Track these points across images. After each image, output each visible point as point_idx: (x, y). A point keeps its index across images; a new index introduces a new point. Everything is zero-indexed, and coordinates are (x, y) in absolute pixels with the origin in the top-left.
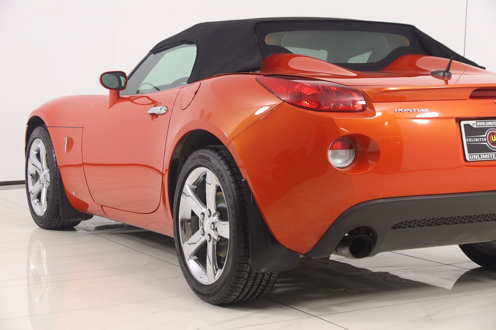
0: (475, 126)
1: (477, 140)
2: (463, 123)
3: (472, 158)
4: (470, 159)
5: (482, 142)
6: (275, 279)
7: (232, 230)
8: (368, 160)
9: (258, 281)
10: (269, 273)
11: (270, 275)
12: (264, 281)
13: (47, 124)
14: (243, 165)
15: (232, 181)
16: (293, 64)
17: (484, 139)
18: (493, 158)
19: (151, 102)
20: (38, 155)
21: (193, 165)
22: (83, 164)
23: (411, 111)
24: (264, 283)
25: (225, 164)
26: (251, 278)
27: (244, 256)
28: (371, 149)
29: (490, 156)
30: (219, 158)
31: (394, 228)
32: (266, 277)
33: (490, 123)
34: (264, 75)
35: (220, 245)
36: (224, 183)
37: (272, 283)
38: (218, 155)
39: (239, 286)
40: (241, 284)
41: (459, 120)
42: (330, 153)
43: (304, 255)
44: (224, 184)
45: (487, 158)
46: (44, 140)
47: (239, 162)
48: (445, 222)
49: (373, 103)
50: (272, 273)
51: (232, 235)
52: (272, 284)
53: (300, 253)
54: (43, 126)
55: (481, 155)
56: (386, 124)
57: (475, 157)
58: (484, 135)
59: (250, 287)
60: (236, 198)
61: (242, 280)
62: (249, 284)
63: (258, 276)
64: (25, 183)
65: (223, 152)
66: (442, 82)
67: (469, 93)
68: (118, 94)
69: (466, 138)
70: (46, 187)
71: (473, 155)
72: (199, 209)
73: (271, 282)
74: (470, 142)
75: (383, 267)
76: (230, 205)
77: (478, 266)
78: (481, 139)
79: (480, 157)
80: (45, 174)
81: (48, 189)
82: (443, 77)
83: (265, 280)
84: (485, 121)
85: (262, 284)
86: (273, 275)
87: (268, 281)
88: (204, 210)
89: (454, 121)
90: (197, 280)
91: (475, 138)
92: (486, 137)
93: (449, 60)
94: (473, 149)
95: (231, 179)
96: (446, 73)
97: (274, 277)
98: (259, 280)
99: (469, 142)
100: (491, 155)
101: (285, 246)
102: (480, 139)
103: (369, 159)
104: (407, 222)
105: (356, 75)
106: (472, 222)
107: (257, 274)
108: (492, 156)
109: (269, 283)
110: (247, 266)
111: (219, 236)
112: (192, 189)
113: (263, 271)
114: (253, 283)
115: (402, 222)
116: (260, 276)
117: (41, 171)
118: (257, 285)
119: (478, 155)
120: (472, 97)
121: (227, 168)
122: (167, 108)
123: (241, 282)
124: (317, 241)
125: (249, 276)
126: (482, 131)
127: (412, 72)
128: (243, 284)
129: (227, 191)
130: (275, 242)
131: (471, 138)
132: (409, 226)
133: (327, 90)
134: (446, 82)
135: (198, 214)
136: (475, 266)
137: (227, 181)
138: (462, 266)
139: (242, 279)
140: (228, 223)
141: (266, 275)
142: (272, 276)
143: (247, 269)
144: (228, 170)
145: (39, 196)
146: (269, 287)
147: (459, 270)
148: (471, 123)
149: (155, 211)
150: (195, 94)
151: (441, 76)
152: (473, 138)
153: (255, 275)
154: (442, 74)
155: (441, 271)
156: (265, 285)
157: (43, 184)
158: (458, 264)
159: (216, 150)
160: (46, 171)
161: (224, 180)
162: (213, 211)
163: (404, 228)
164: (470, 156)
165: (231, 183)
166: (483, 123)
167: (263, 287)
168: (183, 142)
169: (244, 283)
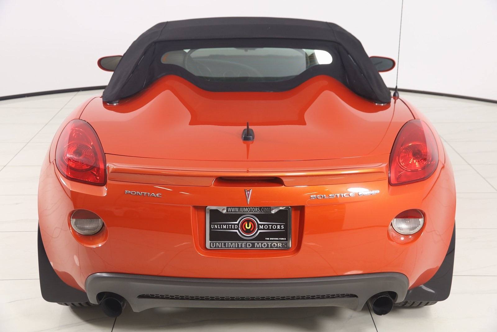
1: (224, 227)
3: (213, 246)
4: (211, 247)
5: (232, 229)
45: (234, 247)
57: (219, 244)
58: (236, 221)
74: (216, 229)
78: (230, 225)
91: (223, 224)
92: (238, 224)
99: (214, 229)
108: (241, 245)
119: (223, 244)
131: (218, 224)
152: (220, 225)
164: (212, 244)
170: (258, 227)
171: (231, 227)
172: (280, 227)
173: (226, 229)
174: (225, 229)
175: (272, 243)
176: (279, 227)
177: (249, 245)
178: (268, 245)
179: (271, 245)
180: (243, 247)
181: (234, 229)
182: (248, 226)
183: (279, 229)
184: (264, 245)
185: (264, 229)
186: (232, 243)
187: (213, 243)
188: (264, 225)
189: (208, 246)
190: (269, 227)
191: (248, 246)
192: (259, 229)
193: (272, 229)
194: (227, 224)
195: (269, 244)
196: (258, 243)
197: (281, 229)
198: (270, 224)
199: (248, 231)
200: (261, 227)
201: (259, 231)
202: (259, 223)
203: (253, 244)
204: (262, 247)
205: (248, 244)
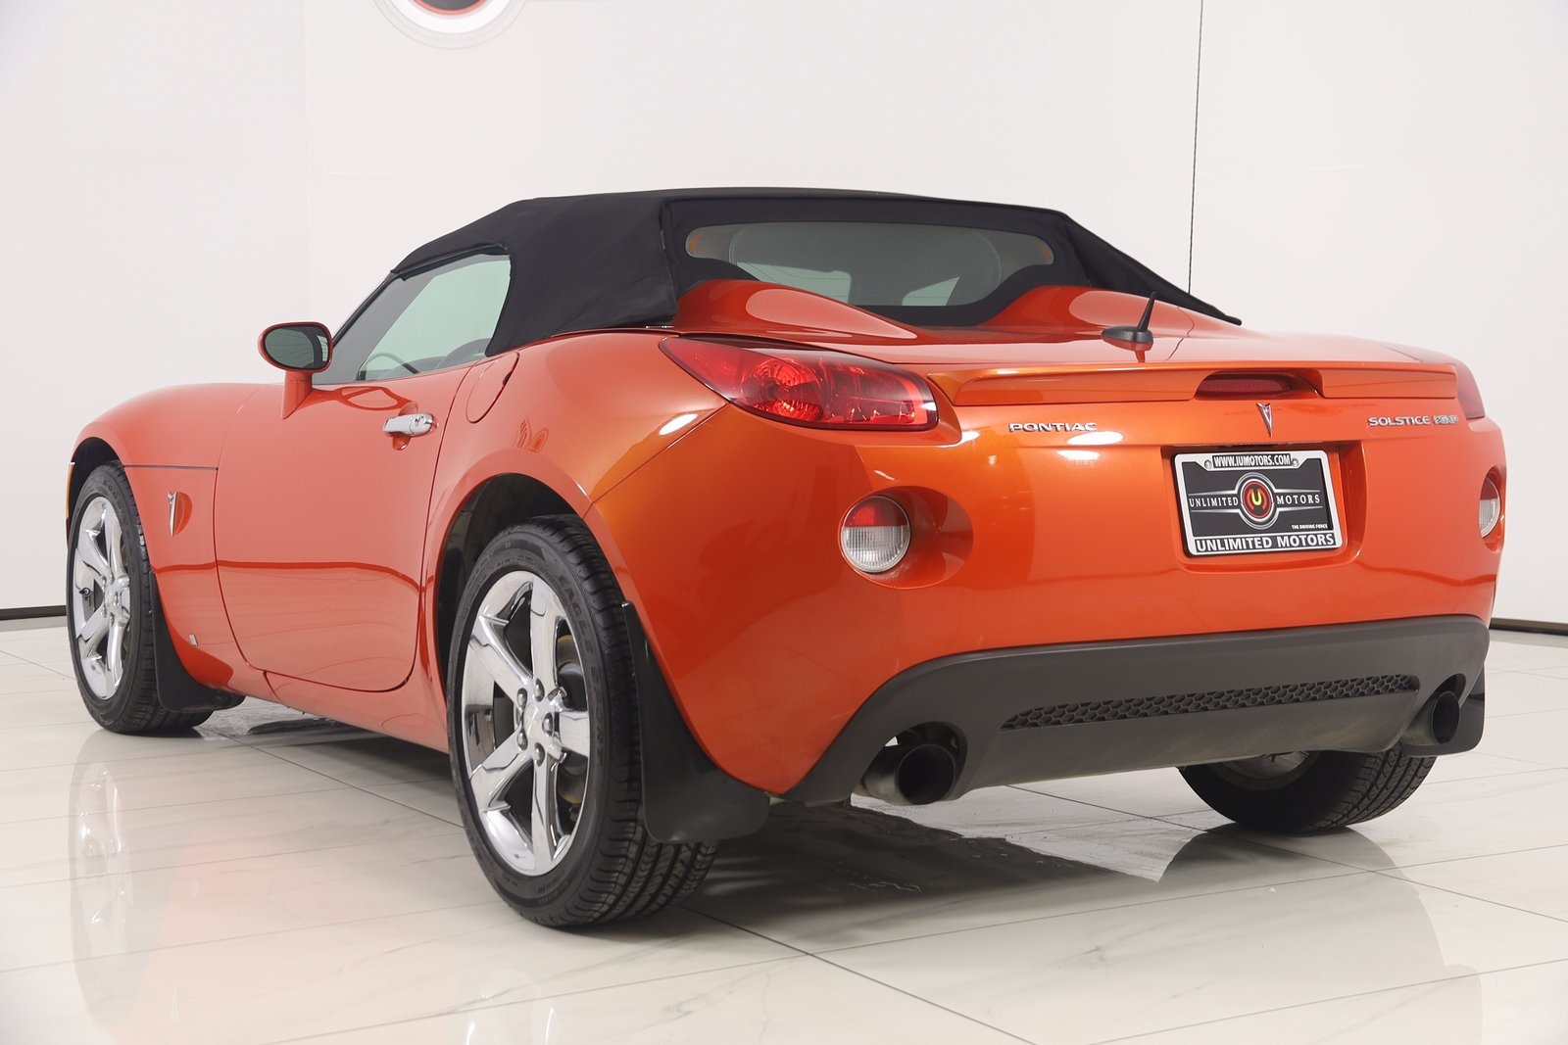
0: (1210, 468)
1: (1214, 503)
2: (1180, 459)
3: (1202, 547)
4: (1198, 551)
5: (1228, 507)
6: (709, 858)
7: (596, 733)
8: (944, 554)
9: (663, 865)
10: (692, 845)
11: (696, 850)
12: (679, 865)
13: (124, 459)
14: (624, 565)
15: (596, 607)
16: (758, 307)
17: (1232, 500)
18: (1254, 548)
19: (395, 402)
20: (101, 541)
21: (499, 564)
22: (217, 563)
23: (1050, 428)
24: (679, 869)
25: (579, 564)
26: (645, 858)
27: (625, 801)
28: (947, 526)
29: (1247, 542)
30: (564, 547)
31: (1009, 725)
32: (685, 854)
33: (1246, 461)
34: (681, 336)
35: (567, 772)
36: (576, 612)
37: (700, 870)
38: (561, 542)
39: (614, 880)
40: (620, 872)
41: (1169, 453)
42: (845, 535)
43: (780, 796)
44: (577, 614)
46: (115, 501)
47: (614, 556)
48: (1138, 711)
49: (955, 409)
50: (699, 845)
51: (597, 745)
52: (700, 873)
53: (771, 793)
54: (113, 465)
55: (1226, 541)
56: (992, 460)
57: (1212, 544)
59: (643, 879)
60: (607, 652)
61: (621, 864)
62: (641, 874)
63: (663, 852)
64: (65, 612)
65: (573, 532)
66: (1129, 356)
67: (1195, 383)
68: (308, 380)
69: (1188, 498)
70: (121, 624)
71: (1205, 540)
72: (513, 680)
73: (697, 867)
74: (1199, 508)
75: (989, 825)
76: (593, 669)
77: (1226, 821)
78: (1224, 499)
79: (1223, 545)
80: (118, 589)
81: (127, 628)
82: (1132, 344)
83: (682, 862)
84: (1235, 456)
85: (674, 872)
86: (702, 849)
87: (690, 865)
88: (525, 682)
89: (1158, 454)
90: (506, 864)
91: (1210, 497)
92: (1238, 496)
93: (1148, 299)
94: (1205, 524)
95: (594, 603)
96: (1140, 334)
97: (706, 855)
98: (667, 863)
99: (1195, 508)
100: (1250, 540)
101: (733, 774)
102: (1222, 501)
103: (947, 552)
104: (1042, 711)
105: (914, 336)
106: (1206, 709)
107: (661, 847)
108: (1253, 542)
109: (693, 871)
110: (636, 828)
111: (564, 750)
112: (496, 628)
113: (675, 838)
114: (652, 870)
115: (1031, 711)
116: (669, 851)
117: (109, 581)
118: (661, 874)
119: (1218, 541)
120: (1201, 394)
121: (583, 574)
122: (433, 418)
123: (619, 868)
124: (815, 761)
125: (640, 852)
126: (1228, 479)
127: (1060, 329)
128: (624, 874)
129: (583, 632)
130: (706, 762)
131: (1201, 497)
132: (1048, 722)
133: (838, 374)
134: (1141, 357)
135: (512, 693)
136: (1219, 820)
137: (583, 606)
138: (1188, 820)
139: (622, 860)
140: (585, 715)
141: (684, 848)
142: (700, 852)
143: (634, 833)
144: (586, 579)
145: (102, 647)
146: (694, 880)
147: (1177, 833)
148: (1200, 459)
149: (403, 684)
150: (505, 382)
151: (1127, 341)
152: (1205, 497)
153: (655, 850)
154: (1129, 336)
155: (1134, 836)
156: (681, 875)
157: (112, 615)
158: (1176, 816)
159: (556, 528)
160: (120, 580)
161: (576, 606)
162: (550, 685)
163: (1035, 725)
164: (1198, 542)
165: (593, 612)
166: (1231, 460)
167: (677, 881)
168: (473, 507)
169: (627, 870)
170: (1275, 500)
171: (1227, 501)
172: (1314, 499)
173: (1218, 508)
174: (1215, 508)
175: (1307, 535)
176: (1311, 501)
177: (1267, 543)
178: (1300, 540)
179: (1306, 539)
180: (1257, 546)
181: (1233, 507)
182: (1257, 500)
183: (1311, 505)
184: (1295, 541)
185: (1286, 505)
186: (1235, 539)
187: (1201, 540)
188: (1285, 495)
189: (1192, 550)
190: (1293, 499)
191: (1265, 546)
192: (1277, 506)
193: (1300, 504)
194: (1217, 496)
195: (1303, 537)
196: (1282, 537)
197: (1314, 504)
198: (1295, 494)
199: (1259, 511)
200: (1280, 501)
201: (1279, 510)
202: (1276, 491)
203: (1274, 539)
204: (1291, 546)
205: (1264, 539)
